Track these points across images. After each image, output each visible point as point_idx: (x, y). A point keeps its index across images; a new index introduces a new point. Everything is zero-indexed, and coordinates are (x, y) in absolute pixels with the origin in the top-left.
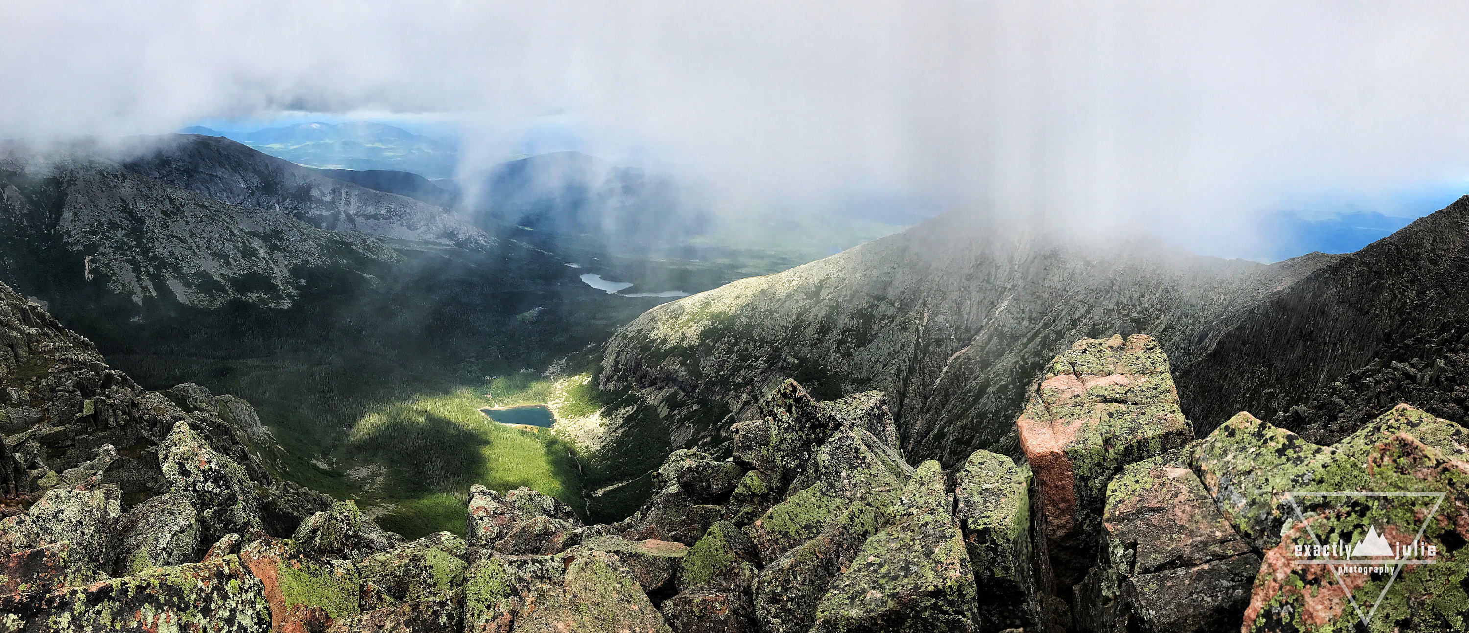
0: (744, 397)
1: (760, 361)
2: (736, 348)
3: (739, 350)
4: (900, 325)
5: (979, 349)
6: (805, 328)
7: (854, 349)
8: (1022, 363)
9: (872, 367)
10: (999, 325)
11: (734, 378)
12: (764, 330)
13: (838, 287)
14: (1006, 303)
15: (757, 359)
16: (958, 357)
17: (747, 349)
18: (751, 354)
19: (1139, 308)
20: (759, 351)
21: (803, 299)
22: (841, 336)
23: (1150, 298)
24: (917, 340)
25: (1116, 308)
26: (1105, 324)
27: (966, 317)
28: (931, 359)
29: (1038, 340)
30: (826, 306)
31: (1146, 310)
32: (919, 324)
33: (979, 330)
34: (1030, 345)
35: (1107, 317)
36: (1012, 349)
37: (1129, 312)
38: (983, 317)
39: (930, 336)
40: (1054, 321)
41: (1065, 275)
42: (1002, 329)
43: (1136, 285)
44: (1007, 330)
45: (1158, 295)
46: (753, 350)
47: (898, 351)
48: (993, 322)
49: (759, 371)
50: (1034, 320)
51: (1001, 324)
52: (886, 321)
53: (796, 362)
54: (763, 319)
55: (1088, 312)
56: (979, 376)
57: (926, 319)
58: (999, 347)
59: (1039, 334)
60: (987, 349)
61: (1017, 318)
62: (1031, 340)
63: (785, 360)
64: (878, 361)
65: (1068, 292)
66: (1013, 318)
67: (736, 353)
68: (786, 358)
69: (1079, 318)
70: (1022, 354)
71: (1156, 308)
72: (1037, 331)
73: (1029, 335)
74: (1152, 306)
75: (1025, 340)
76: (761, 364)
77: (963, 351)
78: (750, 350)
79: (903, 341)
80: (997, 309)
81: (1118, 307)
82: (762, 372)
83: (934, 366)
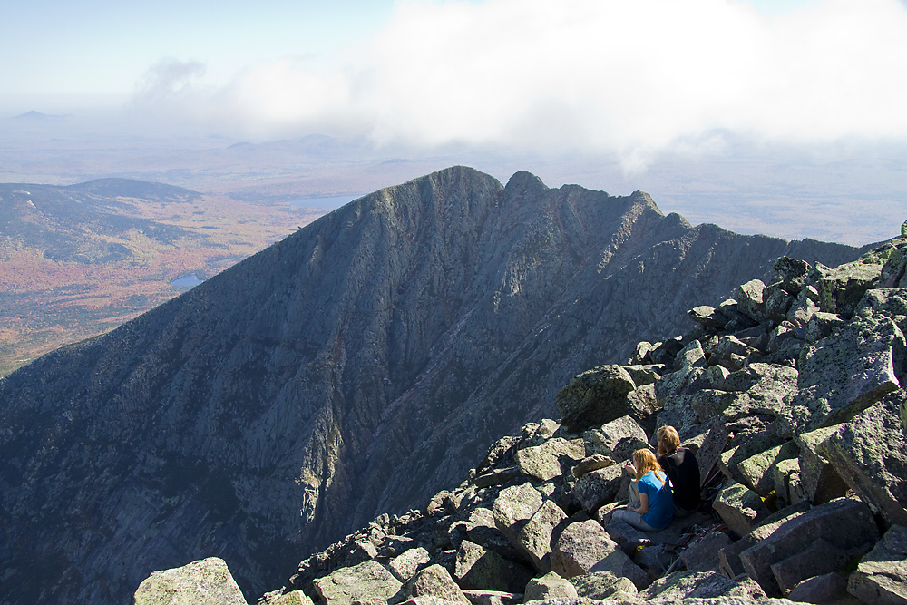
0: (88, 534)
1: (106, 473)
2: (64, 462)
3: (68, 465)
4: (307, 375)
5: (428, 392)
6: (166, 409)
7: (244, 426)
8: (495, 409)
9: (274, 448)
10: (456, 356)
11: (66, 509)
12: (103, 424)
13: (207, 335)
14: (464, 322)
15: (99, 472)
16: (397, 408)
17: (81, 460)
18: (87, 466)
19: (651, 325)
20: (100, 458)
21: (157, 364)
22: (222, 410)
23: (664, 309)
24: (335, 390)
25: (618, 326)
26: (604, 350)
27: (403, 346)
28: (357, 414)
29: (515, 374)
30: (194, 368)
31: (661, 327)
32: (335, 366)
33: (424, 364)
34: (503, 384)
35: (608, 339)
36: (480, 390)
37: (637, 330)
38: (429, 345)
39: (352, 380)
40: (535, 347)
41: (548, 277)
42: (460, 361)
43: (645, 289)
44: (467, 362)
45: (676, 302)
46: (90, 459)
47: (310, 416)
48: (447, 352)
49: (107, 489)
50: (507, 346)
51: (458, 354)
52: (286, 375)
53: (162, 462)
54: (99, 408)
55: (583, 332)
56: (431, 433)
57: (344, 358)
58: (458, 388)
59: (516, 365)
60: (439, 391)
61: (483, 343)
62: (504, 376)
63: (144, 463)
64: (282, 437)
65: (552, 302)
66: (475, 344)
67: (66, 469)
68: (145, 460)
69: (570, 341)
70: (494, 395)
71: (674, 323)
72: (514, 361)
73: (501, 369)
74: (669, 319)
75: (497, 376)
76: (107, 478)
77: (405, 397)
78: (85, 459)
79: (315, 399)
80: (450, 333)
81: (623, 325)
82: (111, 491)
83: (363, 425)
